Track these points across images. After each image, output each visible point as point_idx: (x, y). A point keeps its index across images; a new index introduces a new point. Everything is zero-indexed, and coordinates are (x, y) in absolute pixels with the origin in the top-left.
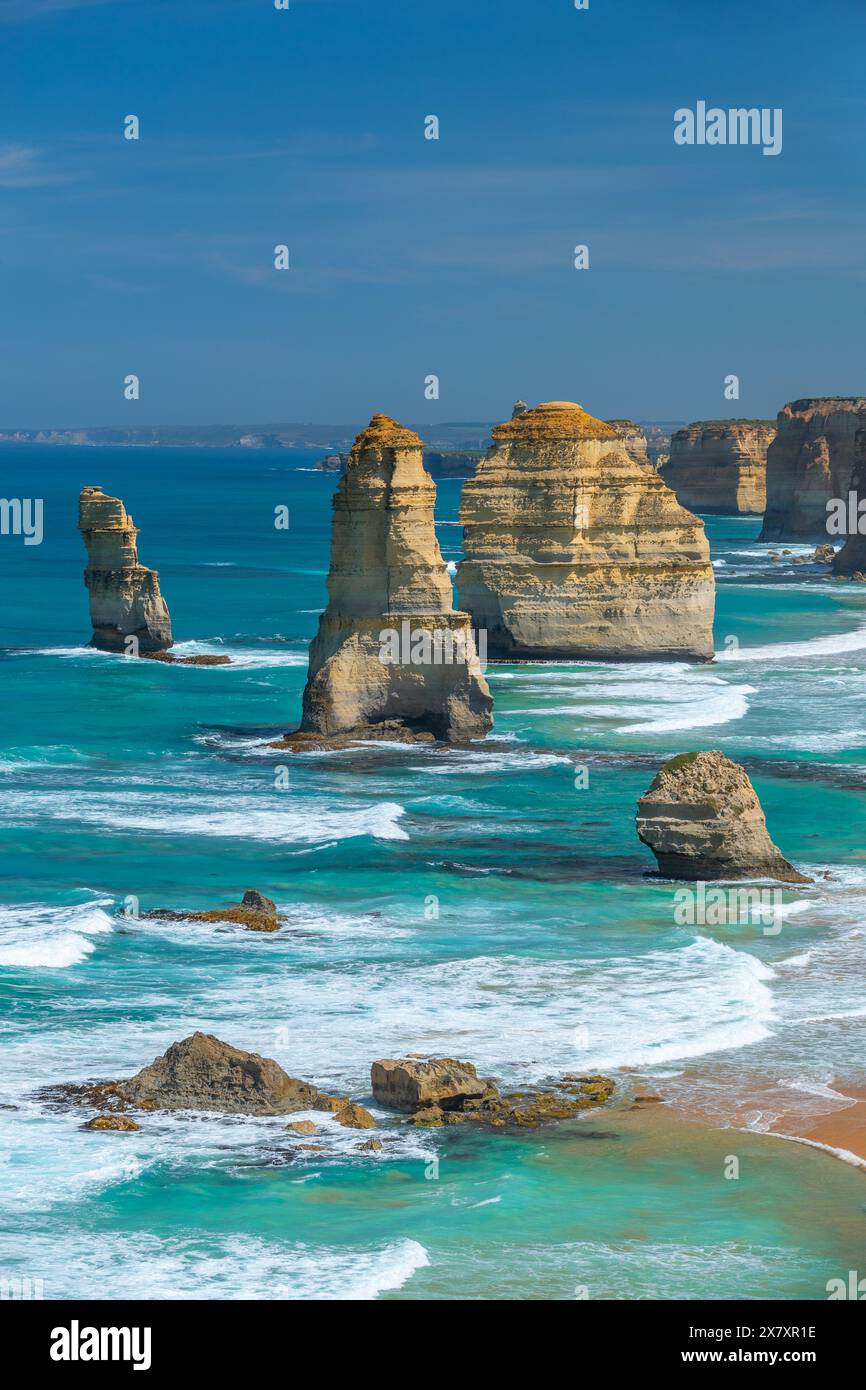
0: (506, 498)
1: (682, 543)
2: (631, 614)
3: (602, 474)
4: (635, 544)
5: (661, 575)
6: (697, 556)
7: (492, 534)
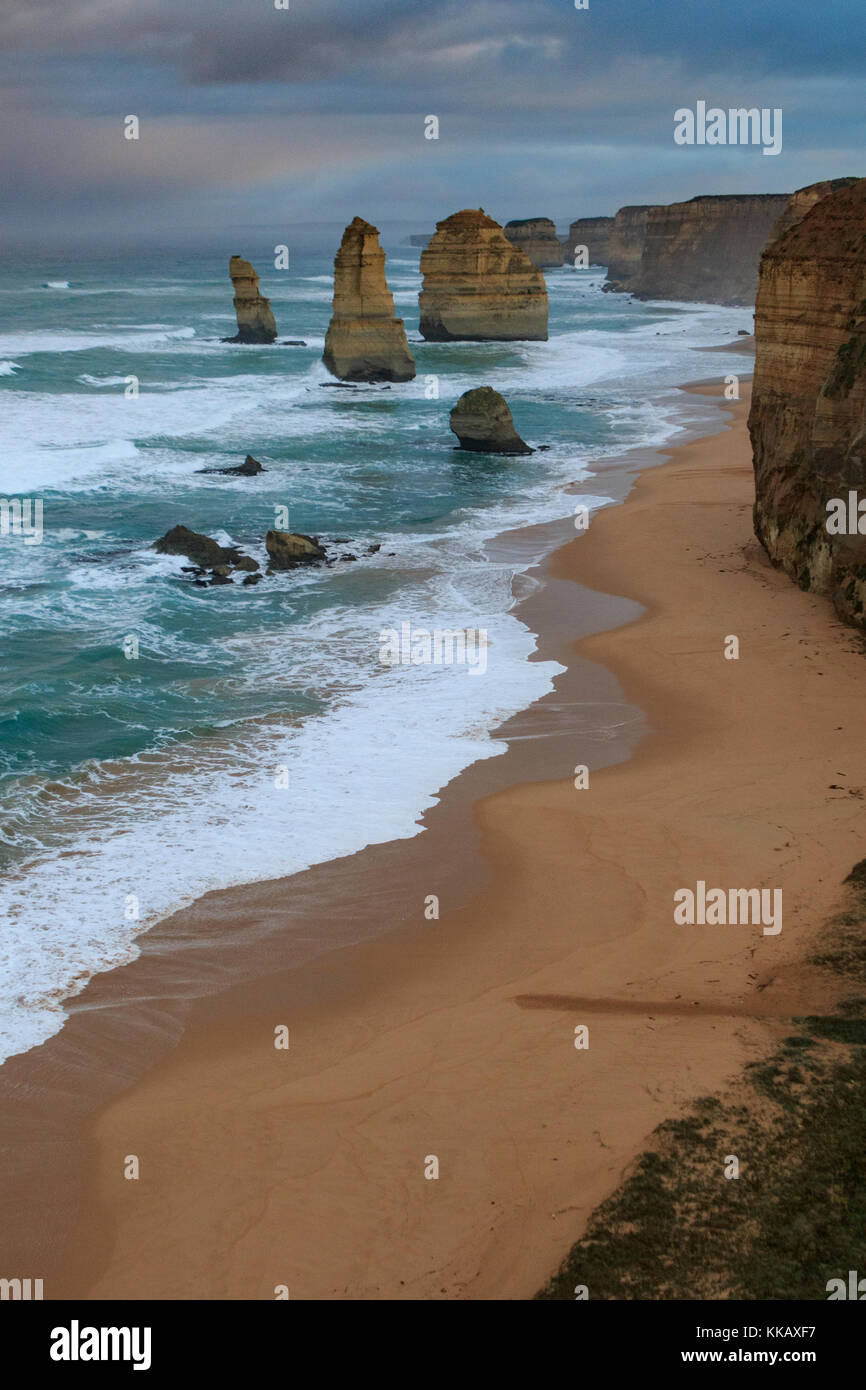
0: (443, 258)
3: (491, 246)
4: (508, 281)
5: (521, 298)
6: (539, 288)
7: (436, 278)
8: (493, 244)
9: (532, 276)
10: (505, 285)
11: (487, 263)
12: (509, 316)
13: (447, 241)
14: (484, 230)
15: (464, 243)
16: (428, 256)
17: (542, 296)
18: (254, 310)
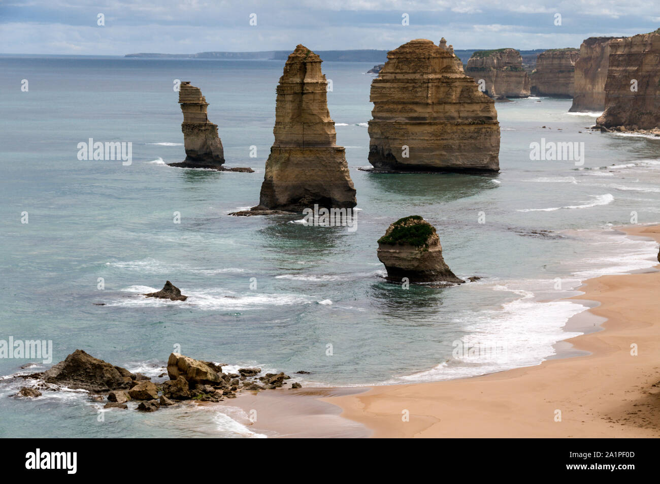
0: (394, 88)
1: (482, 111)
2: (456, 148)
3: (443, 76)
4: (459, 112)
5: (472, 128)
6: (490, 118)
7: (386, 107)
8: (445, 75)
9: (483, 106)
10: (456, 115)
11: (437, 92)
12: (460, 146)
13: (398, 71)
14: (436, 60)
15: (414, 73)
16: (377, 85)
17: (495, 127)
18: (202, 136)
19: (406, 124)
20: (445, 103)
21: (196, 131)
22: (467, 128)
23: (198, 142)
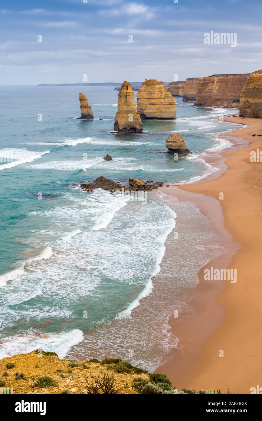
1: (171, 101)
6: (174, 103)
7: (142, 100)
8: (160, 89)
9: (172, 99)
10: (163, 102)
12: (165, 111)
14: (157, 85)
15: (151, 89)
16: (140, 93)
17: (175, 105)
18: (87, 109)
19: (148, 105)
20: (160, 98)
21: (84, 108)
22: (167, 106)
23: (85, 111)
